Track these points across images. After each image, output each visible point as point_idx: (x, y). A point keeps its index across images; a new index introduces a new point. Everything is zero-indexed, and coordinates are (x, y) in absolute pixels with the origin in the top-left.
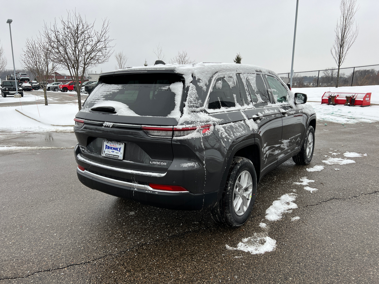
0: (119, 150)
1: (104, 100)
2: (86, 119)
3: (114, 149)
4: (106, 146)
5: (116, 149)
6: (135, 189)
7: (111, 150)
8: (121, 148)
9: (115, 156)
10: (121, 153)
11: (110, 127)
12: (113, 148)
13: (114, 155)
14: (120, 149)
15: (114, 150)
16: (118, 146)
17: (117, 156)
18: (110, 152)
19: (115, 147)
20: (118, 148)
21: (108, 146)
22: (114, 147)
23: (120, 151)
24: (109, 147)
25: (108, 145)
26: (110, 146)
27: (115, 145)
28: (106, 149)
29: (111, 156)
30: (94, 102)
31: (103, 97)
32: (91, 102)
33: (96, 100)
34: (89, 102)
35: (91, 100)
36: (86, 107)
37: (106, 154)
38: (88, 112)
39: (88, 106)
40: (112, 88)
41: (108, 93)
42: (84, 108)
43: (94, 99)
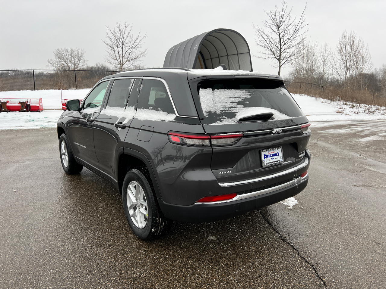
0: (277, 155)
1: (243, 107)
2: (242, 132)
3: (273, 155)
4: (265, 155)
5: (275, 155)
6: (296, 184)
7: (270, 158)
9: (276, 161)
10: (281, 157)
12: (272, 156)
13: (275, 162)
14: (278, 154)
15: (273, 157)
16: (276, 151)
17: (278, 161)
18: (270, 161)
19: (274, 153)
21: (267, 155)
22: (273, 154)
23: (279, 156)
24: (268, 155)
25: (267, 153)
27: (273, 152)
28: (265, 159)
29: (272, 163)
30: (230, 111)
31: (238, 104)
32: (223, 111)
33: (229, 108)
34: (219, 112)
35: (220, 109)
36: (224, 119)
37: (267, 164)
38: (236, 123)
39: (225, 117)
40: (238, 94)
41: (240, 99)
42: (221, 121)
43: (223, 107)
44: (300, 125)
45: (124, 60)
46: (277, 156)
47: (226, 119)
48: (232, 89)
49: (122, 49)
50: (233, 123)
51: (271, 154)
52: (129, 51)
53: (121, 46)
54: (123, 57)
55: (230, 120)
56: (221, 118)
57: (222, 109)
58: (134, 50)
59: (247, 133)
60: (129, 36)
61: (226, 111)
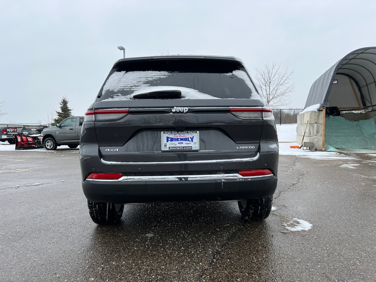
0: (190, 139)
1: (148, 86)
2: (129, 108)
3: (182, 139)
4: (168, 138)
5: (186, 139)
6: (223, 181)
7: (177, 142)
8: (193, 137)
9: (186, 147)
10: (195, 143)
11: (185, 112)
12: (179, 140)
13: (184, 147)
14: (192, 139)
15: (182, 141)
16: (189, 135)
17: (188, 147)
18: (176, 145)
19: (184, 138)
20: (188, 138)
21: (171, 138)
22: (182, 138)
23: (192, 141)
24: (173, 138)
25: (172, 136)
26: (175, 137)
27: (182, 135)
28: (167, 142)
29: (178, 148)
30: (129, 89)
31: (144, 84)
32: (122, 90)
33: (130, 87)
34: (117, 90)
35: (120, 88)
36: (117, 96)
37: (169, 148)
38: (128, 100)
39: (119, 94)
40: (153, 75)
41: (151, 79)
42: (112, 97)
43: (125, 86)
44: (230, 107)
45: (271, 97)
46: (190, 141)
47: (119, 96)
48: (148, 70)
49: (269, 87)
50: (123, 100)
51: (180, 138)
52: (276, 88)
53: (269, 85)
54: (269, 95)
55: (123, 97)
56: (115, 95)
57: (122, 88)
58: (281, 87)
59: (134, 109)
60: (277, 73)
61: (125, 90)
